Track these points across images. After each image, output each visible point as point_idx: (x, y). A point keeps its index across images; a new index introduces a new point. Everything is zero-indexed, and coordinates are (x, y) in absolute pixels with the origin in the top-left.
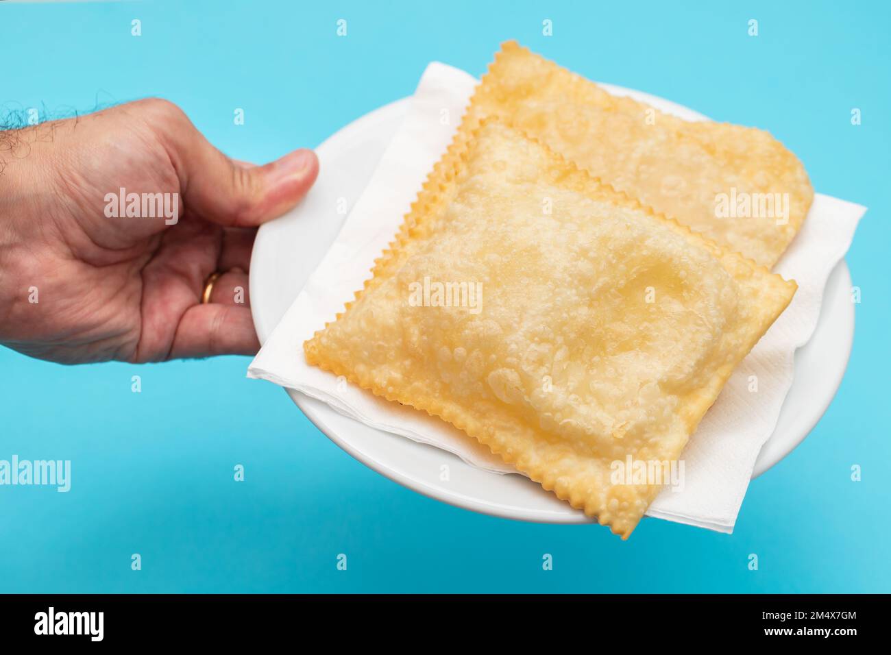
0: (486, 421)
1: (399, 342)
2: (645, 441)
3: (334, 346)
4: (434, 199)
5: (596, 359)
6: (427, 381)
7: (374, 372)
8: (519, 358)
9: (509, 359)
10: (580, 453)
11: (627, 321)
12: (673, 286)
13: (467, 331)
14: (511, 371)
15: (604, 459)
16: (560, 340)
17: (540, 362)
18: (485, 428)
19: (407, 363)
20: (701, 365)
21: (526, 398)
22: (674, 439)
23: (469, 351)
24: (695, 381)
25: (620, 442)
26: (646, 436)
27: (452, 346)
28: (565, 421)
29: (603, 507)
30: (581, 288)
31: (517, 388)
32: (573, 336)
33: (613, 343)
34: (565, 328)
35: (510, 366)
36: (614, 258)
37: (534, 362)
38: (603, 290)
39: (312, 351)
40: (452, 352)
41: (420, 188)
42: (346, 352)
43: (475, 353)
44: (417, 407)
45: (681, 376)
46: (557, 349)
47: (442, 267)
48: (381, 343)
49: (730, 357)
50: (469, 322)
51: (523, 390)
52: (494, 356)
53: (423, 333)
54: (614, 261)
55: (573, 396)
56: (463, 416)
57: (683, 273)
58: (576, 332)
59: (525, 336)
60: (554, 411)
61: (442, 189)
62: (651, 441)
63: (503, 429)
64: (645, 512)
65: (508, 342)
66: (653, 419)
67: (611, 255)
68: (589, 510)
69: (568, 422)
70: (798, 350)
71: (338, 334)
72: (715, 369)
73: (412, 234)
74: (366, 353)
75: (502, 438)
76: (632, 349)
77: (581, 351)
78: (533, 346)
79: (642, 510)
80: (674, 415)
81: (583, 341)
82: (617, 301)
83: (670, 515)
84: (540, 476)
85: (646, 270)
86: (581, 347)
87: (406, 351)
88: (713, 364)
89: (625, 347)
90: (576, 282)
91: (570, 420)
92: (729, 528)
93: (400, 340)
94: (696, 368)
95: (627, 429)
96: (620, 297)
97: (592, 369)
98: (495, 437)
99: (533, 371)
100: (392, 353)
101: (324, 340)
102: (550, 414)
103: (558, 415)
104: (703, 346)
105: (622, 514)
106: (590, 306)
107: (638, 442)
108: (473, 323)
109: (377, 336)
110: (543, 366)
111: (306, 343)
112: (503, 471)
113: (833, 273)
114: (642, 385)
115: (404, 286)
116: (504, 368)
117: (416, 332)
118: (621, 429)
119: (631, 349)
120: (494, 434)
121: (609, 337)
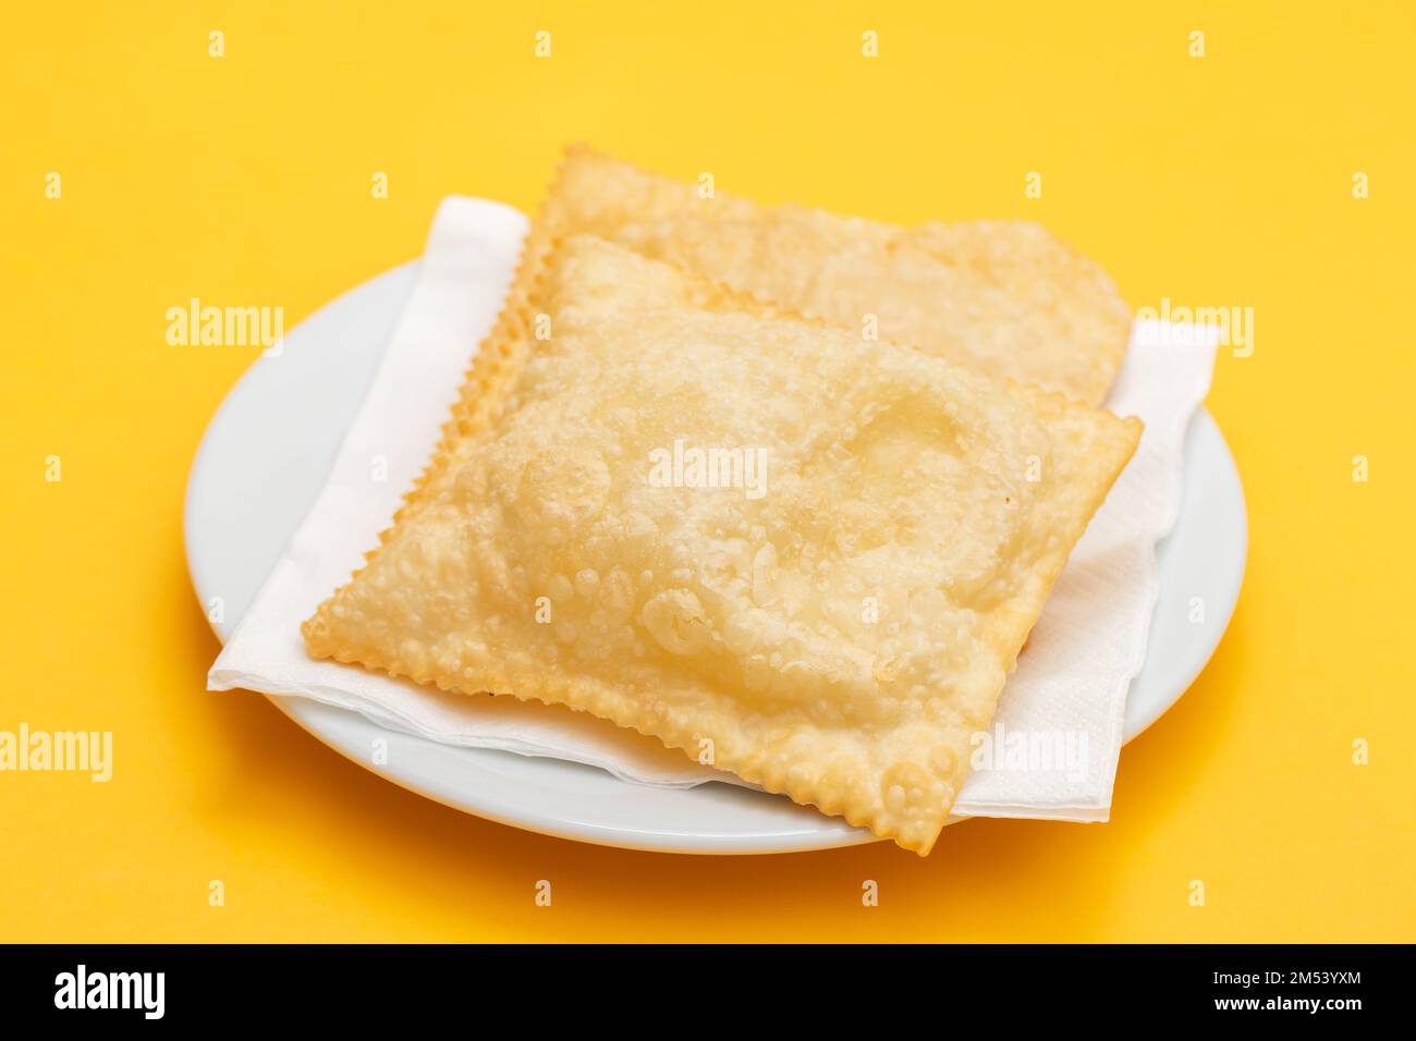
0: (649, 696)
1: (473, 589)
2: (933, 687)
3: (359, 615)
4: (495, 369)
5: (825, 564)
6: (533, 647)
7: (435, 649)
8: (694, 568)
9: (677, 573)
10: (822, 723)
11: (867, 497)
12: (936, 431)
13: (595, 539)
14: (683, 592)
15: (868, 726)
16: (759, 532)
17: (731, 571)
18: (648, 707)
19: (494, 622)
20: (1008, 553)
21: (716, 636)
22: (980, 678)
23: (603, 574)
24: (1001, 584)
25: (888, 688)
26: (934, 676)
27: (570, 573)
28: (790, 664)
29: (878, 804)
30: (783, 443)
31: (696, 618)
32: (779, 524)
33: (850, 536)
34: (766, 512)
35: (679, 584)
36: (829, 390)
37: (719, 570)
38: (820, 447)
39: (320, 633)
40: (573, 581)
41: (461, 380)
42: (381, 623)
43: (613, 575)
44: (522, 695)
45: (975, 575)
46: (757, 549)
47: (533, 445)
48: (442, 594)
49: (1053, 541)
50: (597, 524)
51: (709, 622)
52: (649, 573)
53: (513, 563)
54: (831, 396)
55: (795, 625)
56: (606, 694)
57: (951, 408)
58: (785, 518)
59: (699, 529)
60: (768, 650)
61: (505, 352)
62: (944, 684)
63: (678, 702)
64: (950, 809)
65: (671, 544)
66: (939, 645)
67: (824, 386)
68: (855, 816)
69: (796, 666)
70: (1160, 545)
71: (362, 593)
72: (1030, 563)
73: (464, 429)
74: (416, 618)
75: (680, 718)
76: (884, 544)
77: (797, 553)
78: (715, 545)
79: (945, 802)
80: (974, 641)
81: (798, 535)
82: (847, 464)
83: (998, 808)
84: (760, 773)
85: (887, 407)
86: (797, 546)
87: (488, 602)
88: (1026, 554)
89: (870, 541)
90: (772, 433)
91: (797, 663)
92: (1100, 812)
93: (475, 584)
94: (1000, 560)
95: (900, 666)
96: (848, 457)
97: (821, 582)
98: (668, 719)
99: (721, 586)
100: (464, 610)
101: (339, 610)
102: (761, 657)
103: (776, 658)
104: (1006, 521)
105: (913, 810)
106: (802, 473)
107: (920, 689)
108: (604, 523)
109: (434, 583)
110: (736, 577)
111: (305, 626)
112: (692, 781)
113: (1192, 423)
114: (911, 595)
115: (469, 495)
116: (670, 590)
117: (502, 564)
118: (889, 669)
119: (882, 543)
120: (665, 715)
121: (840, 526)
